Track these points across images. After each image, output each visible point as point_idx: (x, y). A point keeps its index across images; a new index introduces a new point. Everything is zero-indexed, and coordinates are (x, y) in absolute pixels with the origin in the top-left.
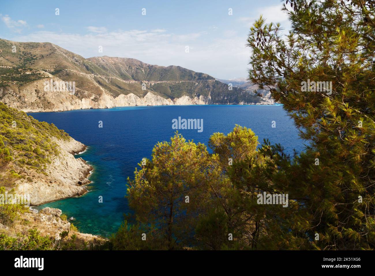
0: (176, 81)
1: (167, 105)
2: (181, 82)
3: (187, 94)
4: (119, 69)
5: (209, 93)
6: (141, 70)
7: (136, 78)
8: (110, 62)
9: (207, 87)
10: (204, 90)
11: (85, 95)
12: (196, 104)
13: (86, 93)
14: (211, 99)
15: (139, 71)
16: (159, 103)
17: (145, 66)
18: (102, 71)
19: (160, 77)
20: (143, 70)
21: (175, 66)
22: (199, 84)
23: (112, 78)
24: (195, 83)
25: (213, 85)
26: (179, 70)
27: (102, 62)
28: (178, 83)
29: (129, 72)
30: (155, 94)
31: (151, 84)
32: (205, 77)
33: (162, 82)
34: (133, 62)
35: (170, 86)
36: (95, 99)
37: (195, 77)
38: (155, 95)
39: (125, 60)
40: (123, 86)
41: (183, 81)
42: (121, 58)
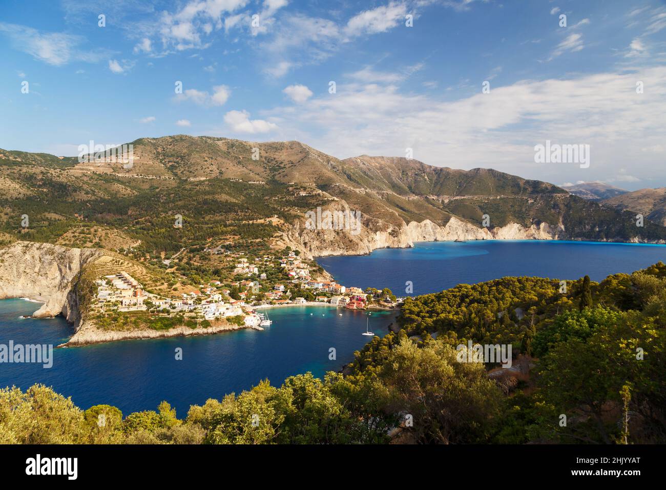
0: (490, 195)
1: (483, 239)
2: (498, 197)
3: (516, 220)
4: (388, 177)
5: (558, 219)
6: (424, 177)
7: (417, 191)
8: (373, 165)
9: (554, 208)
10: (548, 213)
11: (379, 226)
12: (535, 238)
13: (381, 223)
14: (564, 230)
15: (419, 178)
16: (470, 236)
17: (428, 170)
18: (371, 182)
19: (458, 189)
20: (426, 177)
21: (485, 170)
22: (535, 201)
23: (387, 193)
24: (526, 200)
25: (566, 204)
26: (492, 176)
27: (362, 165)
28: (493, 199)
29: (403, 180)
30: (462, 221)
31: (443, 201)
32: (547, 189)
33: (463, 198)
34: (408, 165)
35: (480, 204)
36: (393, 233)
37: (525, 189)
38: (462, 223)
39: (395, 161)
40: (407, 207)
41: (502, 196)
42: (388, 158)
